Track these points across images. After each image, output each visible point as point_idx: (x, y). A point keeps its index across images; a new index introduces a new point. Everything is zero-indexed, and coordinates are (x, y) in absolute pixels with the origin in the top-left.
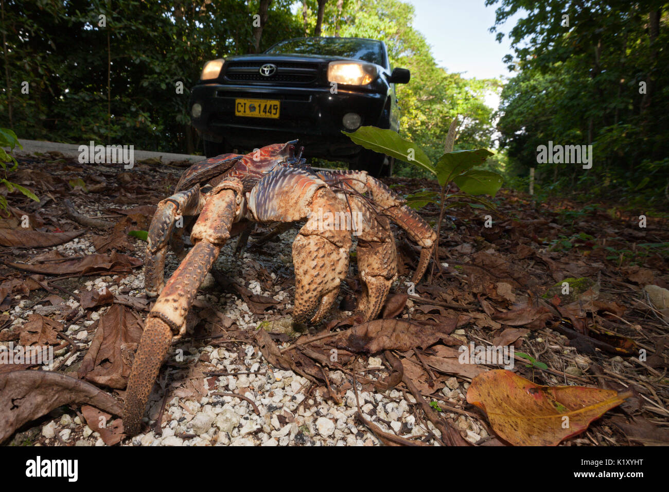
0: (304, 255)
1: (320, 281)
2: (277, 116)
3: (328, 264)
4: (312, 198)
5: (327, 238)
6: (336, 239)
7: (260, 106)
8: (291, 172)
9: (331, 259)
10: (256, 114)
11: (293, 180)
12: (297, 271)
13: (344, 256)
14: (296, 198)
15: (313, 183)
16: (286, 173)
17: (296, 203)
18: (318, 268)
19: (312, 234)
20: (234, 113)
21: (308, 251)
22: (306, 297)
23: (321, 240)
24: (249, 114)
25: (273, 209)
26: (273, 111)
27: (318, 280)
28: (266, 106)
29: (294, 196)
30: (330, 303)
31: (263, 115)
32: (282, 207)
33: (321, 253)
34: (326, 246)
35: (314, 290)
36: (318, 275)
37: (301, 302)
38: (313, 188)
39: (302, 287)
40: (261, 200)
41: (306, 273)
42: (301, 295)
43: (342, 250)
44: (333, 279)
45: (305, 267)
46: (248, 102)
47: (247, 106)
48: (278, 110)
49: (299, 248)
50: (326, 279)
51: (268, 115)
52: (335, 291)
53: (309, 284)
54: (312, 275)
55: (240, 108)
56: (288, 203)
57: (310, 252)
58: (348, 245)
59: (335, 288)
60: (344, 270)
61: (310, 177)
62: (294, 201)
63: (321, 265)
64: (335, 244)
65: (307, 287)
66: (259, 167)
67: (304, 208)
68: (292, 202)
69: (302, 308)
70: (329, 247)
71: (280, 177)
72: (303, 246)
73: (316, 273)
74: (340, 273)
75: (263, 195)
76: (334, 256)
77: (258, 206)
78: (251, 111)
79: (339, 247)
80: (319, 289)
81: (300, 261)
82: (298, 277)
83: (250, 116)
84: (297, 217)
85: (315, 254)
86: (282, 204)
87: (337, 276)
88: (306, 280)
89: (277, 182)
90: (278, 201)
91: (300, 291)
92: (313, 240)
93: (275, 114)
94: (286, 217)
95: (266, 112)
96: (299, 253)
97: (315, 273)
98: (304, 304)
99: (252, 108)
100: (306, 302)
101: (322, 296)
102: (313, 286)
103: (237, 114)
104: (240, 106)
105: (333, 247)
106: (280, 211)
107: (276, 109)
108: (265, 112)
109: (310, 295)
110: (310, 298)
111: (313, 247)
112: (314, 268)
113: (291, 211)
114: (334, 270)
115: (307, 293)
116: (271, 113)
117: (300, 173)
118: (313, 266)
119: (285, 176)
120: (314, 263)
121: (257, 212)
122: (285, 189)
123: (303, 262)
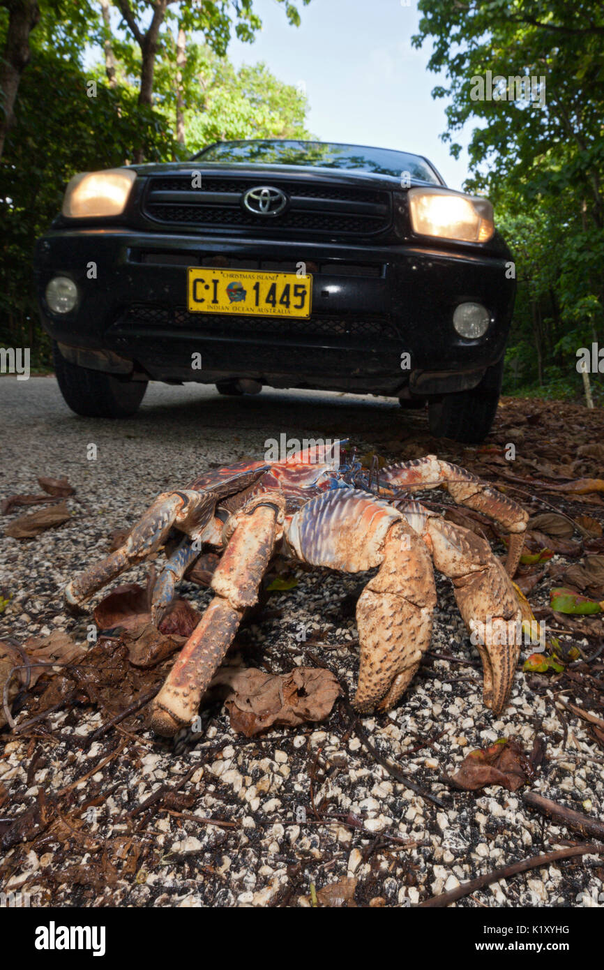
0: (373, 620)
1: (396, 657)
2: (304, 312)
3: (407, 633)
4: (384, 539)
5: (406, 598)
6: (417, 598)
7: (257, 287)
8: (351, 496)
9: (410, 625)
10: (246, 307)
11: (356, 509)
12: (364, 642)
13: (427, 619)
14: (361, 539)
15: (384, 514)
16: (345, 496)
17: (363, 545)
18: (393, 640)
19: (385, 592)
20: (185, 303)
21: (380, 616)
22: (375, 678)
23: (398, 600)
24: (226, 305)
25: (328, 552)
26: (295, 301)
27: (394, 656)
28: (274, 287)
29: (360, 534)
30: (405, 683)
31: (265, 309)
32: (343, 550)
33: (398, 619)
34: (405, 608)
35: (387, 670)
36: (394, 648)
37: (368, 684)
38: (385, 522)
39: (371, 665)
40: (309, 534)
41: (376, 646)
42: (369, 675)
43: (424, 611)
44: (412, 653)
45: (375, 638)
46: (225, 278)
47: (222, 287)
48: (307, 298)
49: (367, 611)
50: (403, 654)
51: (280, 310)
52: (414, 668)
53: (381, 662)
54: (385, 650)
55: (201, 292)
56: (351, 545)
57: (383, 618)
58: (432, 603)
59: (414, 664)
60: (427, 638)
61: (378, 502)
62: (359, 542)
63: (397, 636)
64: (415, 605)
65: (377, 666)
66: (296, 480)
67: (374, 554)
68: (357, 544)
69: (370, 693)
70: (408, 609)
71: (336, 503)
72: (373, 609)
73: (390, 648)
74: (421, 644)
75: (313, 527)
76: (415, 622)
77: (305, 542)
78: (232, 300)
79: (420, 608)
80: (394, 668)
81: (368, 628)
82: (365, 650)
83: (230, 311)
84: (365, 567)
85: (390, 621)
86: (342, 546)
87: (417, 648)
88: (376, 656)
89: (332, 509)
90: (336, 540)
91: (367, 669)
92: (387, 600)
93: (299, 307)
94: (348, 565)
95: (274, 303)
96: (367, 617)
97: (389, 646)
98: (373, 687)
99: (236, 293)
100: (375, 685)
101: (396, 677)
102: (387, 665)
103: (193, 306)
104: (200, 286)
105: (412, 609)
106: (340, 555)
107: (303, 295)
108: (271, 300)
109: (381, 675)
110: (381, 680)
111: (386, 611)
112: (388, 640)
113: (356, 557)
114: (414, 640)
115: (377, 673)
116: (287, 304)
117: (364, 497)
118: (387, 637)
119: (344, 501)
120: (389, 633)
121: (304, 550)
122: (345, 523)
123: (373, 630)
